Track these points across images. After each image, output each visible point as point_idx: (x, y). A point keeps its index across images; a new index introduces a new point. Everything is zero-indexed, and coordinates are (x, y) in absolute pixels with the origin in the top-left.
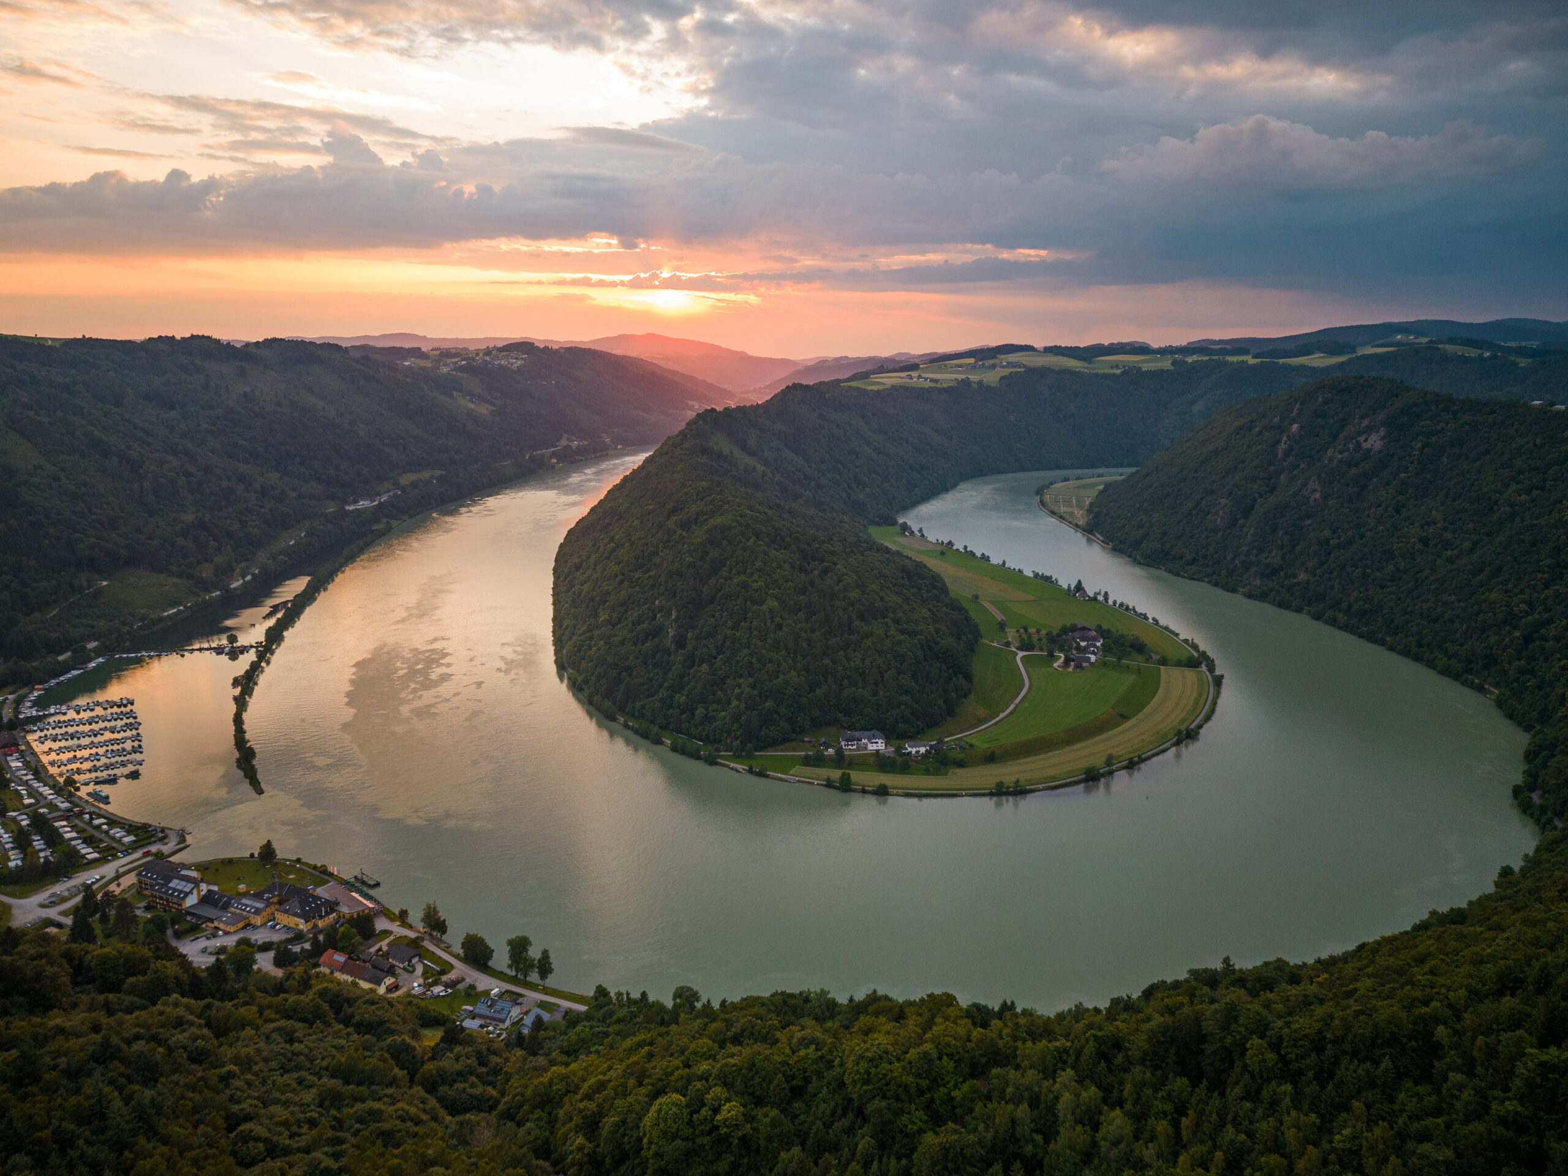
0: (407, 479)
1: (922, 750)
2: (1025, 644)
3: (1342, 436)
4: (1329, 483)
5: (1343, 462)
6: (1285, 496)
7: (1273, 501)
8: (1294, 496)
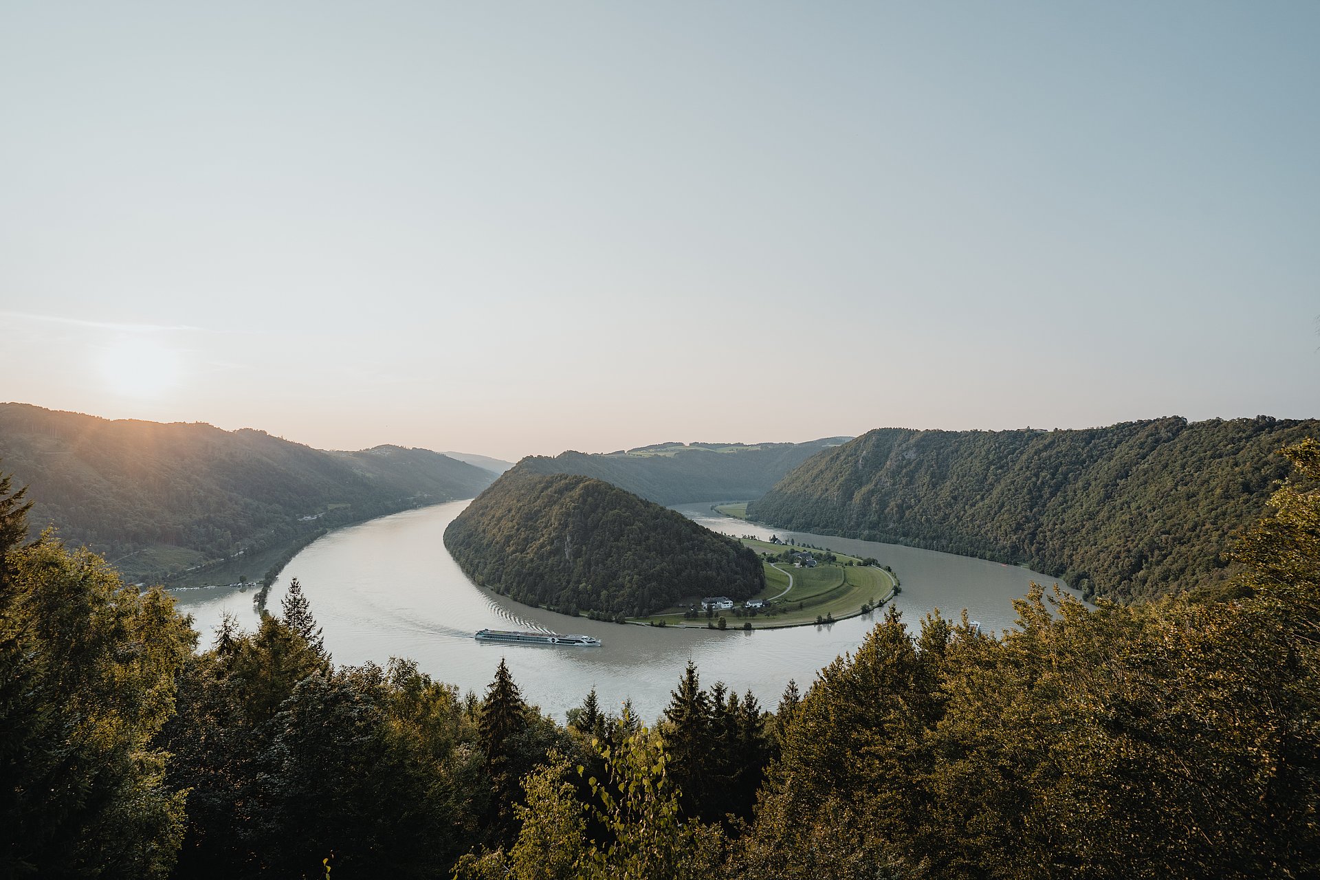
0: (331, 507)
1: (758, 605)
2: (771, 560)
3: (893, 454)
4: (893, 477)
5: (898, 466)
6: (870, 486)
7: (864, 489)
8: (876, 486)
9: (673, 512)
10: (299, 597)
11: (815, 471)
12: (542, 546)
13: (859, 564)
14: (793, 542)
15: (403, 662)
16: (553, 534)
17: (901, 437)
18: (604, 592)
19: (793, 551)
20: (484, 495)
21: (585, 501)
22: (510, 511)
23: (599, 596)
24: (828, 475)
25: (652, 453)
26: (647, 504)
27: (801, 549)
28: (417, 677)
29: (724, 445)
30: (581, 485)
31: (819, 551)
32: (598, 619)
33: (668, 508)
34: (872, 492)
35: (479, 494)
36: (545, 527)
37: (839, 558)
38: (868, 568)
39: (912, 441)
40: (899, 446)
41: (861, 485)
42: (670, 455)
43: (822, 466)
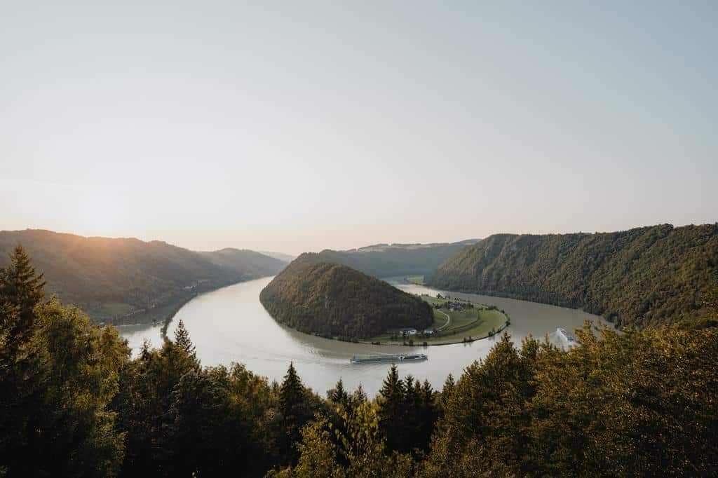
0: (200, 281)
1: (431, 332)
2: (437, 307)
3: (504, 248)
4: (505, 261)
5: (507, 255)
6: (492, 266)
7: (488, 268)
8: (495, 266)
9: (383, 282)
10: (183, 330)
11: (461, 259)
12: (312, 301)
13: (487, 309)
14: (449, 298)
15: (238, 364)
16: (318, 295)
17: (508, 239)
18: (346, 326)
19: (449, 303)
20: (280, 274)
21: (335, 277)
22: (294, 282)
23: (343, 327)
24: (468, 260)
25: (371, 250)
26: (368, 278)
27: (454, 301)
28: (246, 373)
29: (410, 245)
30: (333, 268)
31: (463, 303)
32: (343, 341)
33: (381, 280)
34: (493, 269)
35: (278, 274)
36: (314, 291)
37: (475, 305)
38: (491, 311)
39: (515, 241)
40: (507, 243)
41: (486, 265)
42: (381, 250)
43: (465, 255)
